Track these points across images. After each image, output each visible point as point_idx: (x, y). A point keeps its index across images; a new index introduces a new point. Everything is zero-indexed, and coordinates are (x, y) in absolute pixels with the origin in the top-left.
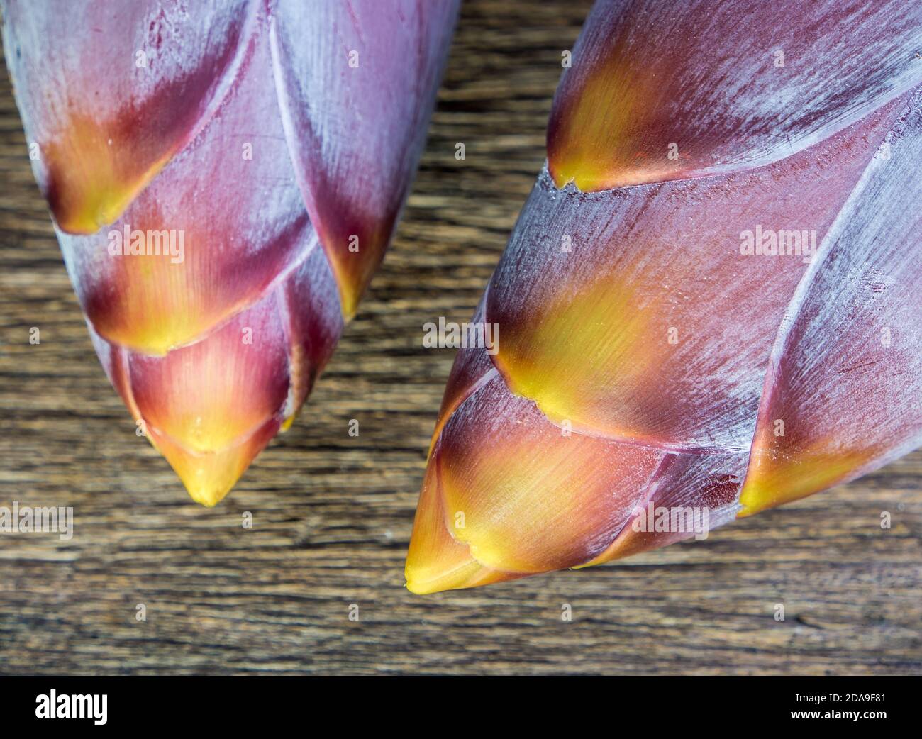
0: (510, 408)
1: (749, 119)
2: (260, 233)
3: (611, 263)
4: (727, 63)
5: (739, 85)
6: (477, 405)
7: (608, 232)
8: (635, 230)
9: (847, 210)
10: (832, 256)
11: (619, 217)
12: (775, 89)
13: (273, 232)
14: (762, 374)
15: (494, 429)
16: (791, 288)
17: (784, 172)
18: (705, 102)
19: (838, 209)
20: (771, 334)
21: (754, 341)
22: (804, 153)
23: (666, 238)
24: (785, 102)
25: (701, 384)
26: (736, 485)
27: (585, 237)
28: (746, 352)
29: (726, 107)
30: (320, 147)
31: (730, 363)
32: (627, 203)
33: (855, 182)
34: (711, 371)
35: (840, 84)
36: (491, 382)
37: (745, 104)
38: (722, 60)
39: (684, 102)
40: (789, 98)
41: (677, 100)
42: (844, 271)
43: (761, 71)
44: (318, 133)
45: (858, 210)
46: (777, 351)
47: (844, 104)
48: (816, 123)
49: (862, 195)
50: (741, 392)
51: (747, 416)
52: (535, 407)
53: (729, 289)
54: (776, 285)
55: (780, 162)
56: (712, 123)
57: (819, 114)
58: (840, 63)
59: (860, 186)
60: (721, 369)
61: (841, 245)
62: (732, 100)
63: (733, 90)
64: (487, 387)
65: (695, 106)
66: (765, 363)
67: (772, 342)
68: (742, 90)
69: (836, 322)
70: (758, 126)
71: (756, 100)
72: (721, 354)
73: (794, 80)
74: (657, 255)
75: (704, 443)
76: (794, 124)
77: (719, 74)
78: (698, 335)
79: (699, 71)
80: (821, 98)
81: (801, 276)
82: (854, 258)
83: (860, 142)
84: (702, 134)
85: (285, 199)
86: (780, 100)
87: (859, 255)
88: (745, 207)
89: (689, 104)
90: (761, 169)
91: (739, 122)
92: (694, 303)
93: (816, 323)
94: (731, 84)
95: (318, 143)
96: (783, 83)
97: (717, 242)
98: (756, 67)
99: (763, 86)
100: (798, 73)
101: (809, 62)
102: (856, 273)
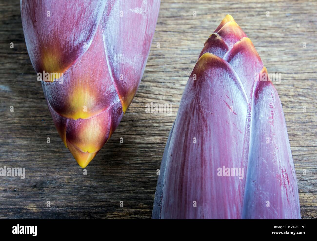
0: (77, 123)
1: (79, 44)
2: (239, 56)
3: (74, 85)
4: (68, 38)
5: (72, 40)
6: (70, 127)
7: (69, 81)
8: (74, 77)
9: (106, 48)
10: (109, 57)
11: (69, 77)
12: (79, 36)
13: (236, 57)
14: (113, 85)
15: (77, 128)
16: (107, 67)
17: (91, 49)
18: (69, 47)
19: (104, 49)
20: (110, 77)
21: (108, 80)
22: (92, 44)
23: (81, 74)
24: (83, 37)
25: (105, 94)
26: (121, 108)
27: (66, 85)
28: (108, 83)
29: (73, 45)
30: (229, 76)
31: (107, 87)
32: (69, 74)
33: (103, 43)
34: (105, 90)
35: (89, 28)
36: (69, 122)
37: (76, 42)
38: (66, 38)
39: (65, 50)
40: (83, 36)
41: (64, 50)
42: (113, 58)
43: (75, 35)
44: (231, 78)
45: (107, 47)
46: (113, 80)
47: (92, 31)
48: (90, 38)
49: (106, 44)
50: (112, 91)
51: (116, 94)
52: (81, 119)
53: (98, 75)
54: (105, 68)
55: (89, 48)
56: (73, 50)
57: (89, 36)
58: (86, 25)
59: (105, 43)
60: (107, 89)
61: (109, 55)
62: (74, 43)
63: (72, 42)
64: (69, 123)
65: (68, 49)
66: (112, 83)
67: (111, 79)
68: (74, 40)
69: (118, 68)
70: (81, 45)
71: (77, 40)
72: (105, 86)
73: (81, 33)
74: (81, 78)
75: (113, 104)
76: (87, 40)
77: (68, 41)
78: (99, 86)
79: (64, 43)
80: (88, 33)
81: (107, 64)
82: (113, 55)
83: (99, 36)
84: (73, 52)
85: (235, 64)
86: (81, 37)
87: (113, 54)
88: (89, 59)
89: (67, 49)
90: (87, 51)
91: (77, 46)
92: (94, 81)
93: (115, 71)
94: (71, 41)
95: (230, 76)
96: (80, 34)
97: (90, 68)
98: (73, 35)
99: (77, 37)
100: (81, 31)
101: (81, 28)
102: (115, 58)
